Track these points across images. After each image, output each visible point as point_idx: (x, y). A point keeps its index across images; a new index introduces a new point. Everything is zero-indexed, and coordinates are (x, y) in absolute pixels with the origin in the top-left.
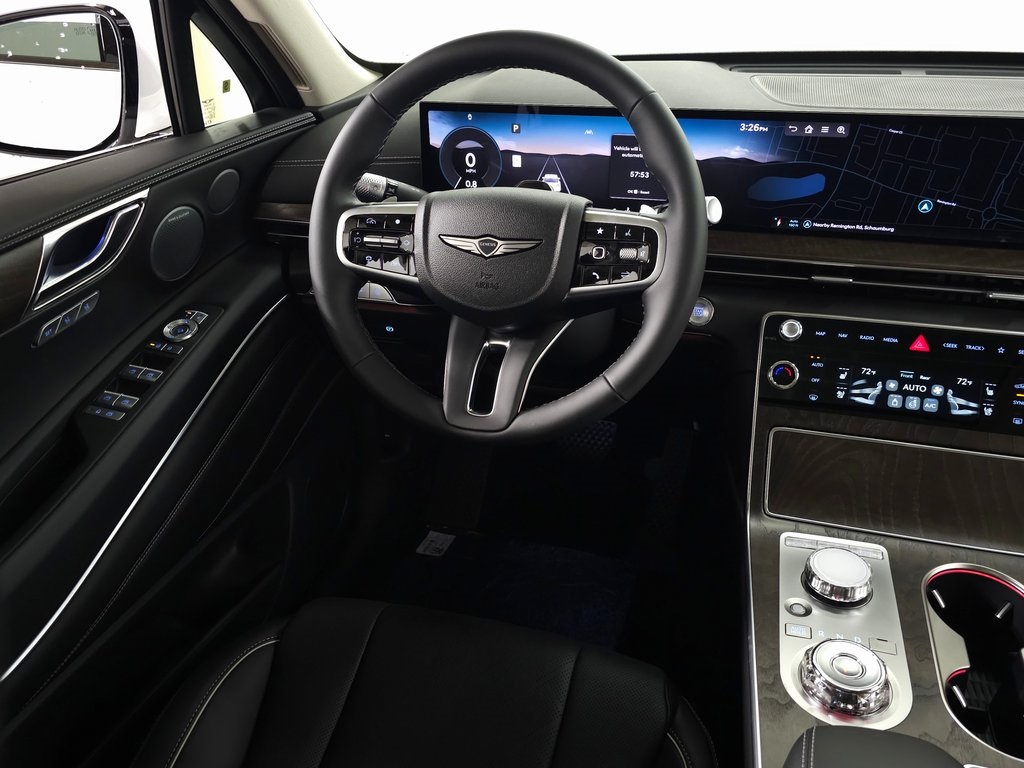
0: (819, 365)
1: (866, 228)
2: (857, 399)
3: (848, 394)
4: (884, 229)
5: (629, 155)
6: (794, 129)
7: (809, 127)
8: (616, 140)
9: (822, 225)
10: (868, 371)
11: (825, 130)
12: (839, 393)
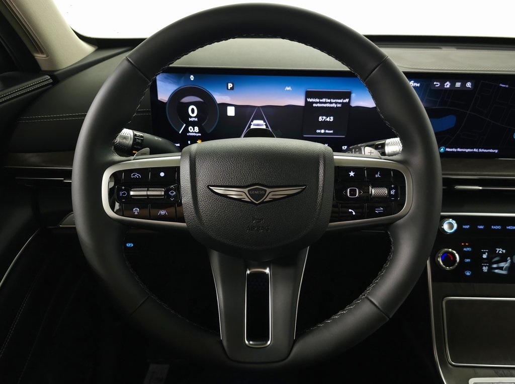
0: (469, 249)
1: (480, 150)
2: (496, 271)
3: (490, 269)
4: (491, 151)
5: (319, 105)
6: (437, 84)
7: (448, 83)
8: (309, 94)
9: (451, 150)
10: (500, 251)
11: (458, 85)
12: (484, 268)
